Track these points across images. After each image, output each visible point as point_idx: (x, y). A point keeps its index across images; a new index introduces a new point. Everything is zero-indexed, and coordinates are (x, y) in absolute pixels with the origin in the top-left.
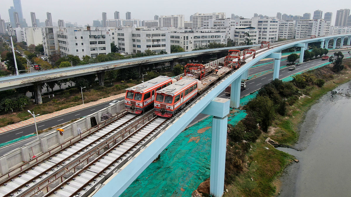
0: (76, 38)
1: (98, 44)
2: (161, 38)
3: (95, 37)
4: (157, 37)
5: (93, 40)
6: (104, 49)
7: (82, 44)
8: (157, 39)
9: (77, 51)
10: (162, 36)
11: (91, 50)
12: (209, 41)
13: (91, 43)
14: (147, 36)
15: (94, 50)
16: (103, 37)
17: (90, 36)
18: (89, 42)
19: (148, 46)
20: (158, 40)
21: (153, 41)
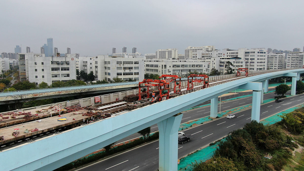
0: (36, 64)
1: (62, 70)
2: (133, 65)
3: (58, 63)
4: (129, 65)
5: (56, 66)
6: (68, 75)
7: (43, 70)
8: (129, 67)
9: (36, 77)
11: (52, 77)
12: (190, 70)
13: (53, 69)
14: (117, 64)
15: (56, 76)
16: (68, 63)
17: (52, 62)
18: (50, 68)
19: (118, 74)
21: (125, 68)
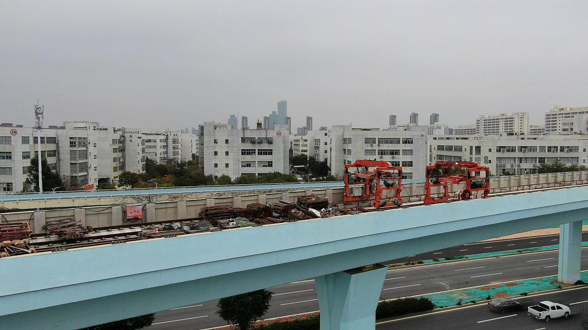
0: (216, 142)
1: (259, 154)
2: (401, 147)
3: (253, 142)
4: (390, 145)
5: (248, 146)
6: (270, 164)
7: (227, 153)
8: (391, 150)
9: (216, 165)
10: (403, 143)
11: (242, 166)
12: (542, 160)
13: (244, 152)
14: (366, 143)
15: (249, 165)
16: (270, 142)
17: (243, 140)
18: (239, 150)
20: (393, 151)
21: (382, 153)
